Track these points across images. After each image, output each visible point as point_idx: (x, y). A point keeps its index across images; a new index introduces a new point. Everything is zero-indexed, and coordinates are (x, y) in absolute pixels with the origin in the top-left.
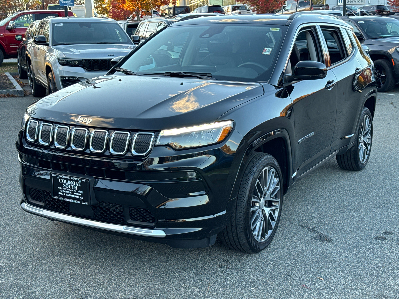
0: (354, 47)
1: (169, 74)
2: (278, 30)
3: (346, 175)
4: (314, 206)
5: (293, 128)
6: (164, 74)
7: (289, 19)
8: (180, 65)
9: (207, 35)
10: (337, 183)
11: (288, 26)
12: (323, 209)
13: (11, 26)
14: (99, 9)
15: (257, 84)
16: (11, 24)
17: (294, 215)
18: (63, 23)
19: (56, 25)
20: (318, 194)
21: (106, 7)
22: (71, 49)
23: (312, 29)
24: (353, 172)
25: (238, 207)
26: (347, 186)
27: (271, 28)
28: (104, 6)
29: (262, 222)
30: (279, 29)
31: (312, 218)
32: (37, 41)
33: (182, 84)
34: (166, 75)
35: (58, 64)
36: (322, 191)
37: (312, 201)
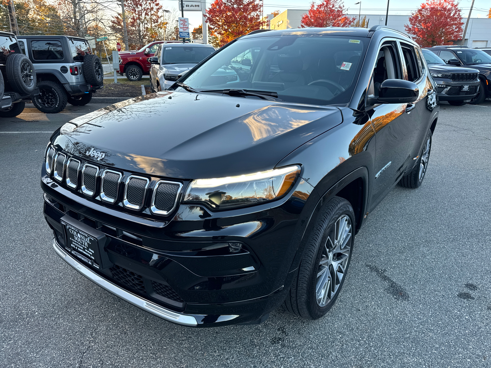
0: (424, 69)
1: (228, 92)
2: (358, 42)
3: (404, 193)
4: (379, 236)
5: (374, 161)
6: (224, 92)
7: (370, 31)
8: (250, 81)
9: (276, 47)
10: (397, 203)
11: (371, 38)
12: (389, 241)
13: (147, 52)
14: (214, 43)
15: (334, 108)
16: (147, 50)
17: (359, 249)
18: (172, 47)
19: (166, 48)
20: (380, 217)
21: (219, 42)
22: (176, 68)
23: (393, 44)
24: (410, 189)
25: (300, 276)
26: (408, 208)
27: (350, 40)
28: (217, 42)
29: (330, 281)
30: (360, 41)
31: (379, 255)
32: (152, 61)
33: (238, 106)
34: (224, 93)
35: (164, 79)
36: (384, 214)
37: (376, 228)
